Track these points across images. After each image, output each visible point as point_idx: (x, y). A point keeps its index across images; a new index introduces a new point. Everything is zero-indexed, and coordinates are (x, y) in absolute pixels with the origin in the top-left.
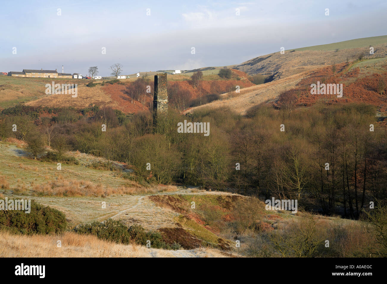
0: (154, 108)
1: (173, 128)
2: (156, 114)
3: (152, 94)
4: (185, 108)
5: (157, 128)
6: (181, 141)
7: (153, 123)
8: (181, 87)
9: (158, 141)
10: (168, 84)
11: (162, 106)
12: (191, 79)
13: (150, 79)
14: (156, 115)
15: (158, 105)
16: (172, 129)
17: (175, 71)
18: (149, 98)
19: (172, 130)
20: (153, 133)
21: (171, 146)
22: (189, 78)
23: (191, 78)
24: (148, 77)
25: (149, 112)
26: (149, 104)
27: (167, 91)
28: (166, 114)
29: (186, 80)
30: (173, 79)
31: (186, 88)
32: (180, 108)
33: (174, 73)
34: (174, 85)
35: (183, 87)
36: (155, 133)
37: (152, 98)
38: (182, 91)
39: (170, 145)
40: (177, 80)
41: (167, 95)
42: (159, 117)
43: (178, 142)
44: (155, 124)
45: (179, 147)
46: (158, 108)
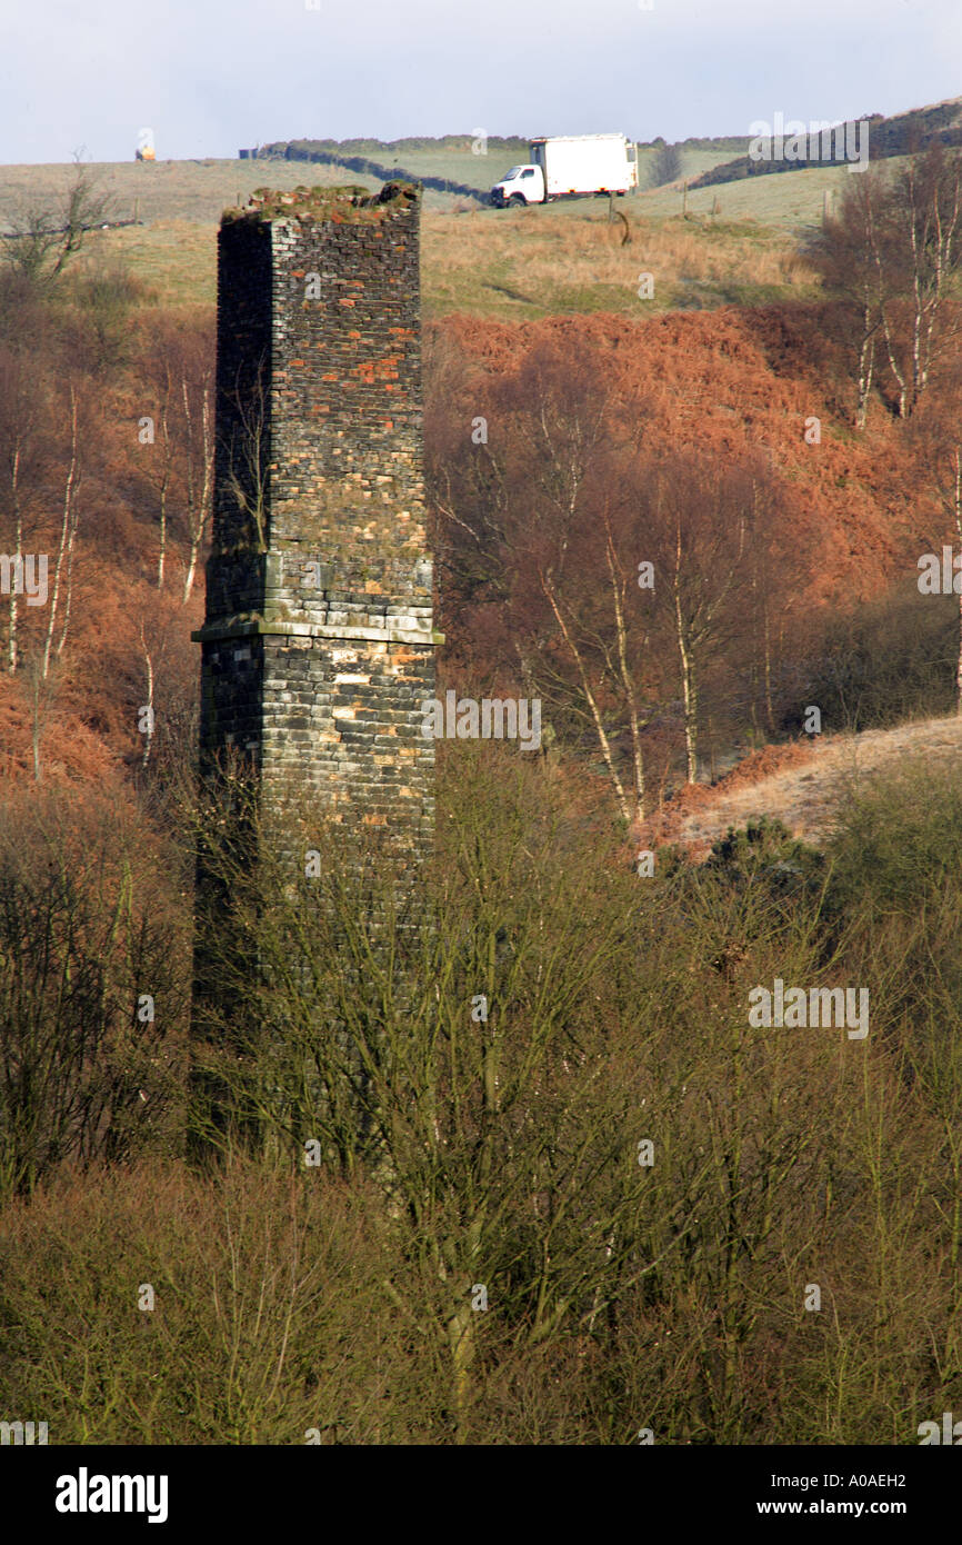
0: (204, 744)
1: (511, 1065)
2: (242, 842)
3: (179, 532)
4: (704, 756)
5: (262, 1070)
6: (653, 1293)
7: (198, 988)
8: (640, 410)
9: (272, 1277)
10: (428, 353)
11: (346, 714)
12: (803, 284)
13: (138, 271)
14: (248, 863)
15: (279, 697)
16: (493, 1081)
17: (536, 150)
18: (118, 593)
19: (495, 1102)
20: (198, 1151)
21: (487, 1360)
22: (764, 268)
23: (808, 260)
24: (115, 240)
25: (125, 805)
26: (134, 678)
27: (427, 472)
28: (404, 843)
29: (730, 295)
30: (519, 278)
31: (717, 433)
32: (625, 755)
33: (532, 190)
34: (529, 377)
35: (676, 404)
36: (233, 1152)
37: (174, 585)
38: (663, 484)
39: (463, 1352)
40: (568, 300)
41: (417, 537)
42: (289, 892)
43: (599, 1306)
44: (230, 1003)
45: (617, 1387)
46: (280, 751)
